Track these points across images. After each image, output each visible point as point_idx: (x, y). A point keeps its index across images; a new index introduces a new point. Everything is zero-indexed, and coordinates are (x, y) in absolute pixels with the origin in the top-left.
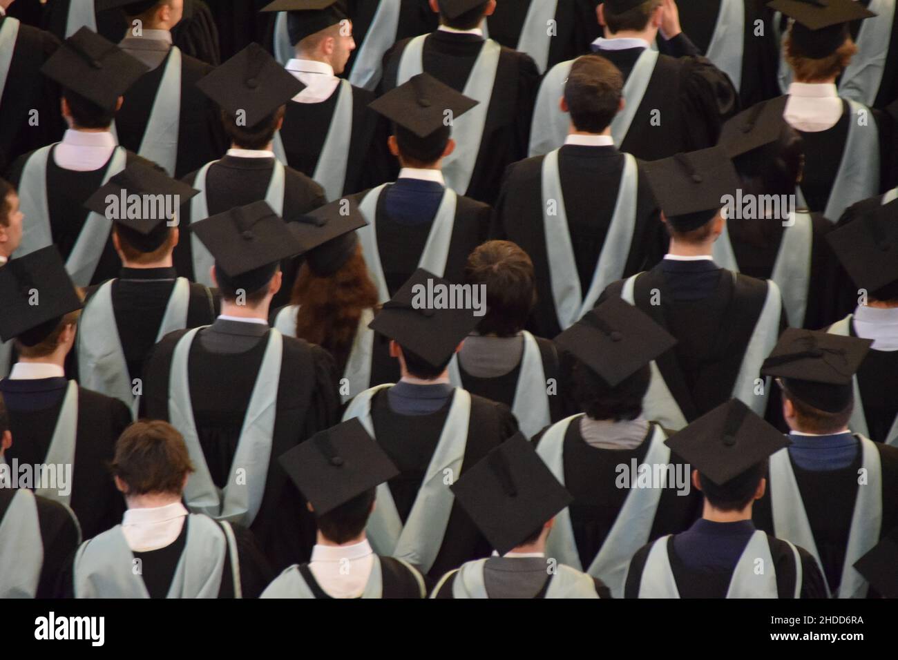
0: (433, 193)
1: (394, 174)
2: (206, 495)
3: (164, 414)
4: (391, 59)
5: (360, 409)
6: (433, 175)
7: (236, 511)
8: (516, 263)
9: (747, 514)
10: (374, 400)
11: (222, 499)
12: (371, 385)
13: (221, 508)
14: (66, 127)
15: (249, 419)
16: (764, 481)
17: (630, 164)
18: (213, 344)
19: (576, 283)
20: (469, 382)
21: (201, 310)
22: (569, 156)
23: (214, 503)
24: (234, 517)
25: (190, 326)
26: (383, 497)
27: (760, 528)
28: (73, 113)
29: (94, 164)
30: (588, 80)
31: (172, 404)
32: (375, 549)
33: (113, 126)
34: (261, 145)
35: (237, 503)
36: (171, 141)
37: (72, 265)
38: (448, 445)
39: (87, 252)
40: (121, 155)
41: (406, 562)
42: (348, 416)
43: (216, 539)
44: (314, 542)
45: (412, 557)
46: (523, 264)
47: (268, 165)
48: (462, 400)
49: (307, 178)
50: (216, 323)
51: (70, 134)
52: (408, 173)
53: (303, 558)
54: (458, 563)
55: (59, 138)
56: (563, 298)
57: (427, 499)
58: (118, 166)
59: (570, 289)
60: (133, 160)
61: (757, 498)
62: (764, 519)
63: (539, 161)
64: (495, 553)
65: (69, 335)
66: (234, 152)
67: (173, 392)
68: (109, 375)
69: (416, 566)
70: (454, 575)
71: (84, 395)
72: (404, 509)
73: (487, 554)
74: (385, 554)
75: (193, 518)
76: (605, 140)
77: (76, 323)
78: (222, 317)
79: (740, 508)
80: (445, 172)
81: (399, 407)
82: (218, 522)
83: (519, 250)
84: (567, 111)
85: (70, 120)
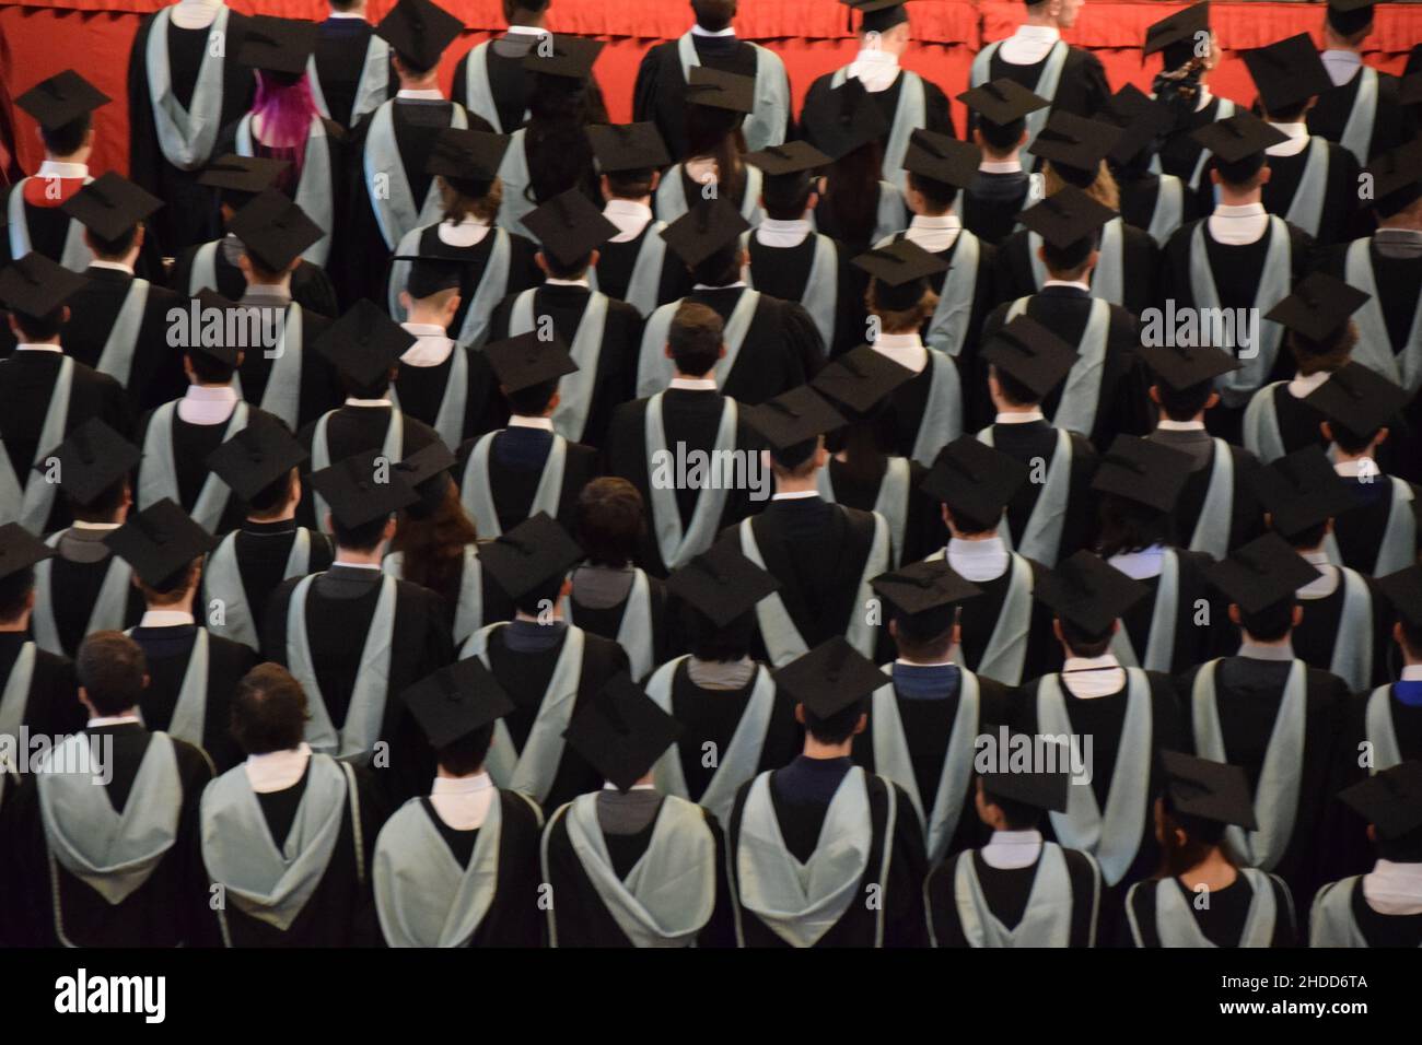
0: (543, 440)
1: (504, 422)
2: (324, 736)
3: (283, 660)
4: (501, 314)
5: (476, 644)
6: (543, 423)
7: (354, 750)
8: (622, 496)
9: (844, 750)
10: (491, 638)
11: (340, 739)
12: (485, 623)
13: (340, 749)
14: (188, 383)
15: (366, 662)
16: (864, 717)
17: (730, 407)
18: (328, 591)
19: (676, 521)
20: (581, 616)
21: (320, 557)
22: (673, 399)
23: (333, 743)
24: (353, 757)
25: (310, 572)
26: (501, 734)
27: (858, 764)
28: (196, 369)
29: (217, 418)
30: (688, 322)
31: (291, 649)
32: (495, 783)
33: (236, 377)
34: (379, 396)
35: (355, 743)
36: (293, 391)
37: (198, 515)
38: (561, 681)
39: (212, 503)
40: (243, 409)
41: (524, 794)
42: (466, 653)
43: (336, 782)
44: (435, 775)
45: (527, 789)
46: (631, 497)
47: (385, 414)
48: (575, 636)
49: (427, 427)
50: (332, 569)
51: (194, 390)
52: (517, 421)
53: (424, 790)
54: (571, 797)
55: (182, 393)
56: (666, 535)
57: (542, 733)
58: (240, 423)
59: (670, 527)
60: (255, 416)
61: (858, 731)
62: (864, 754)
63: (645, 402)
64: (609, 786)
65: (195, 578)
66: (351, 402)
67: (291, 637)
68: (235, 625)
69: (533, 798)
70: (568, 808)
71: (214, 641)
72: (519, 743)
73: (599, 786)
74: (504, 787)
75: (316, 757)
76: (708, 384)
77: (204, 567)
78: (336, 563)
79: (840, 742)
80: (555, 422)
81: (515, 644)
82: (339, 762)
83: (629, 485)
84: (672, 357)
85: (193, 376)
